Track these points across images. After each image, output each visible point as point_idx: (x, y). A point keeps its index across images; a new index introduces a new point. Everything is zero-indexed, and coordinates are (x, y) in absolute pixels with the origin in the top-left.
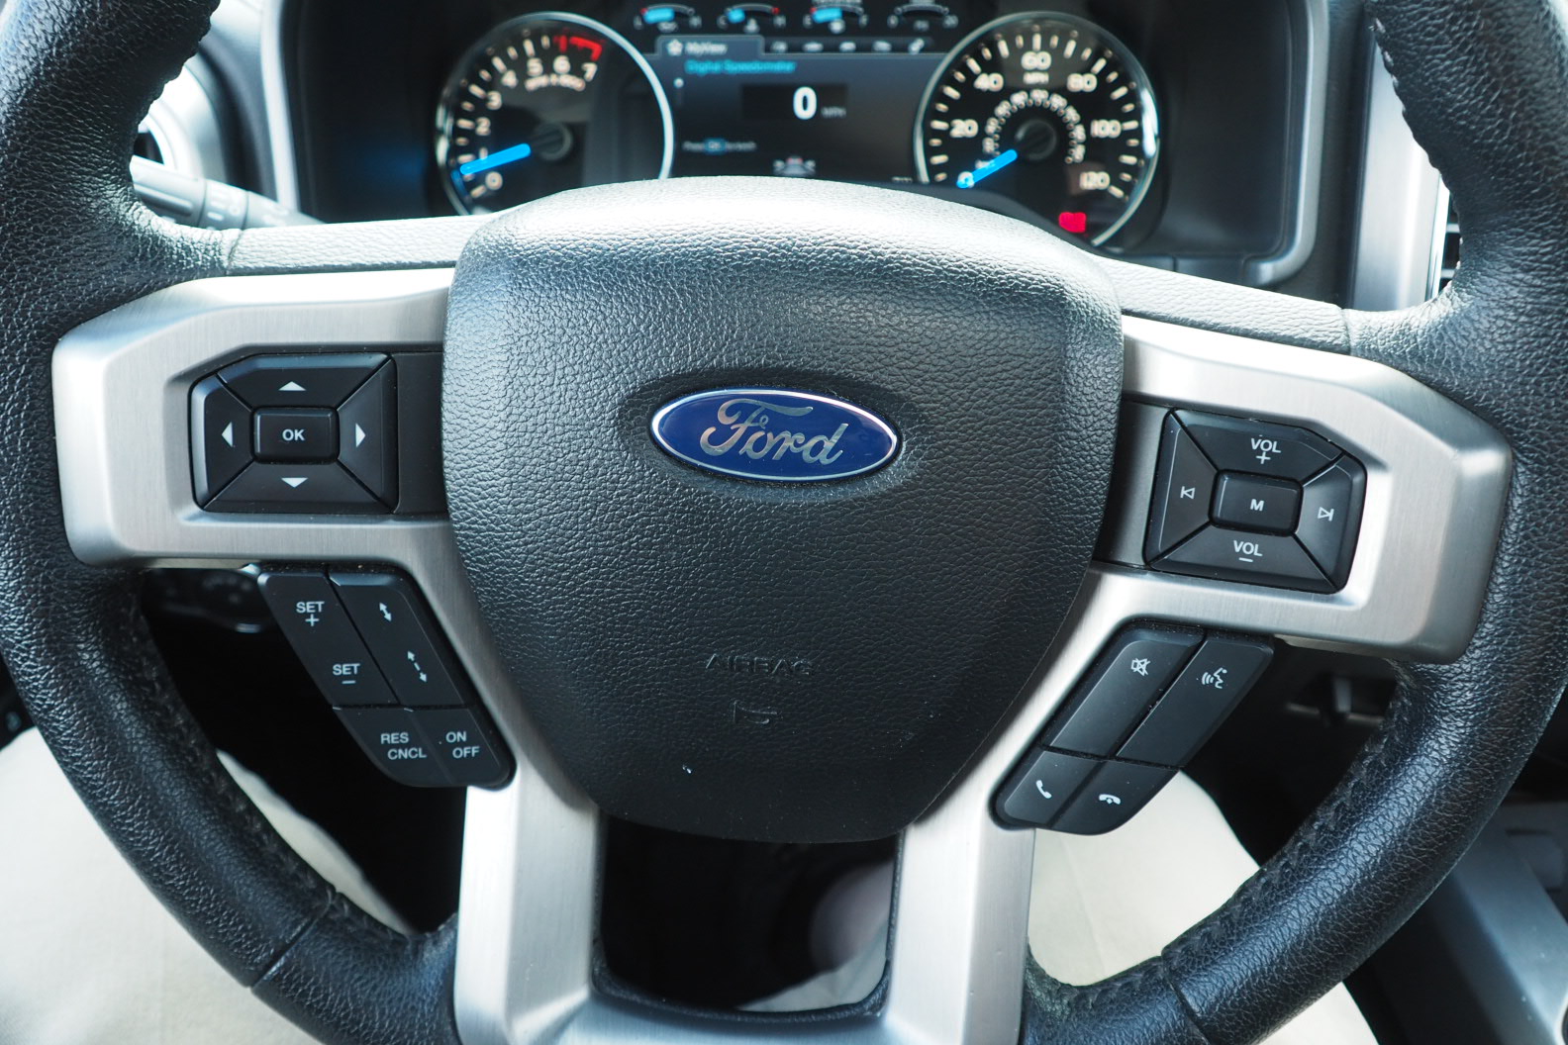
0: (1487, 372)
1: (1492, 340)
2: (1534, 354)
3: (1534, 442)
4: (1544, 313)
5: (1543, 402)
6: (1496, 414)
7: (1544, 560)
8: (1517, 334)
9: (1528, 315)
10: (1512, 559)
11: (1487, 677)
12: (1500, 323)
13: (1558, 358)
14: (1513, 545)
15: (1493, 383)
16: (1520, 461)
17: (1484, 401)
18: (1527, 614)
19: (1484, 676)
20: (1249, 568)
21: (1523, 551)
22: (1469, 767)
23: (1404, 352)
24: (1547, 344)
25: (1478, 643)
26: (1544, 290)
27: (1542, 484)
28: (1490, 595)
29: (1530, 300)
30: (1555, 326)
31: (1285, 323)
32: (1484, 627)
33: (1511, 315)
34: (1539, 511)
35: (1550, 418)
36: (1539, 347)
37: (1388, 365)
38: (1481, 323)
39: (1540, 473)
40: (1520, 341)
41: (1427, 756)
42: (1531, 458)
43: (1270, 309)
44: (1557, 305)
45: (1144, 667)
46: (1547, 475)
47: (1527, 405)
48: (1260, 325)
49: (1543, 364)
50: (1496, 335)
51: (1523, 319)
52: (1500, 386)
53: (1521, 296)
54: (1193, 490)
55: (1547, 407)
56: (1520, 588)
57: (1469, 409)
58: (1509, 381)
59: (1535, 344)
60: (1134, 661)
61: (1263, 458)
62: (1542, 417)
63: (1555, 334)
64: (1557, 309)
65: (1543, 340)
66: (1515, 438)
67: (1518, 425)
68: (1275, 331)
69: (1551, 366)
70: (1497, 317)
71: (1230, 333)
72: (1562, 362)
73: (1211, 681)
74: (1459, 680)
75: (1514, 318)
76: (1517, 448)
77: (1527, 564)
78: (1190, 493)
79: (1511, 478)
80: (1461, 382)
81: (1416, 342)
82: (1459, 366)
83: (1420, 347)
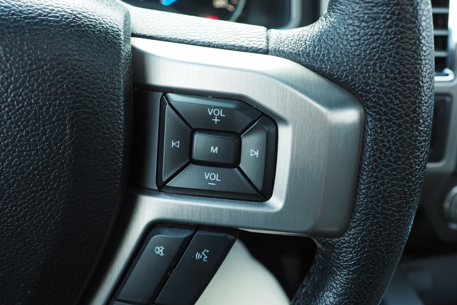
0: (345, 60)
1: (347, 40)
2: (372, 46)
3: (375, 102)
4: (375, 19)
5: (379, 76)
6: (352, 85)
7: (386, 174)
8: (361, 34)
9: (366, 22)
10: (368, 174)
11: (359, 245)
12: (351, 28)
13: (385, 47)
14: (368, 166)
15: (349, 66)
16: (369, 114)
17: (345, 77)
18: (378, 207)
19: (357, 245)
20: (214, 189)
21: (374, 169)
22: (352, 298)
23: (299, 51)
24: (378, 40)
25: (353, 225)
26: (374, 5)
27: (381, 128)
28: (358, 196)
29: (366, 12)
30: (382, 27)
31: (231, 38)
32: (356, 215)
33: (357, 23)
34: (381, 145)
35: (383, 86)
36: (373, 42)
37: (290, 59)
38: (340, 29)
39: (380, 121)
40: (363, 39)
41: (331, 292)
42: (374, 112)
43: (225, 30)
44: (382, 13)
45: (161, 251)
46: (384, 122)
47: (369, 79)
48: (217, 40)
49: (377, 52)
50: (349, 37)
51: (363, 24)
52: (354, 68)
53: (361, 10)
54: (179, 142)
55: (381, 79)
56: (373, 192)
57: (337, 84)
58: (358, 65)
59: (371, 40)
60: (156, 248)
61: (216, 120)
62: (379, 86)
63: (382, 32)
64: (382, 16)
65: (376, 37)
66: (365, 100)
67: (366, 92)
68: (225, 42)
69: (382, 53)
70: (349, 25)
71: (200, 45)
72: (387, 50)
73: (201, 257)
74: (344, 247)
75: (358, 24)
76: (366, 106)
77: (376, 177)
78: (177, 144)
79: (365, 124)
80: (331, 66)
81: (306, 44)
82: (330, 57)
83: (308, 47)
